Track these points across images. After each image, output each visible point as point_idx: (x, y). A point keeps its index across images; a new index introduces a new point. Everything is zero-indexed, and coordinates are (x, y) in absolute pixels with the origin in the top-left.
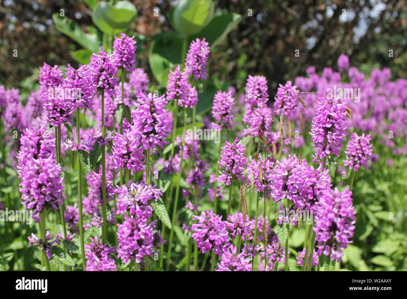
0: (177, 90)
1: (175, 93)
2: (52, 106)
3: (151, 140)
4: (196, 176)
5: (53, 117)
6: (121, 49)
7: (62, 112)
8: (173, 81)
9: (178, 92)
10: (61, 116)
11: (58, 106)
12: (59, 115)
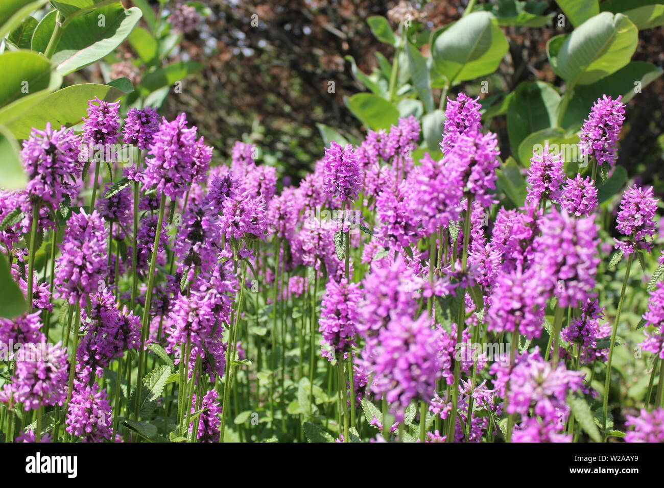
0: (546, 185)
1: (544, 190)
2: (394, 216)
3: (571, 292)
4: (584, 329)
5: (392, 235)
6: (458, 118)
7: (406, 228)
8: (540, 170)
9: (547, 188)
10: (406, 234)
11: (401, 217)
12: (402, 232)
